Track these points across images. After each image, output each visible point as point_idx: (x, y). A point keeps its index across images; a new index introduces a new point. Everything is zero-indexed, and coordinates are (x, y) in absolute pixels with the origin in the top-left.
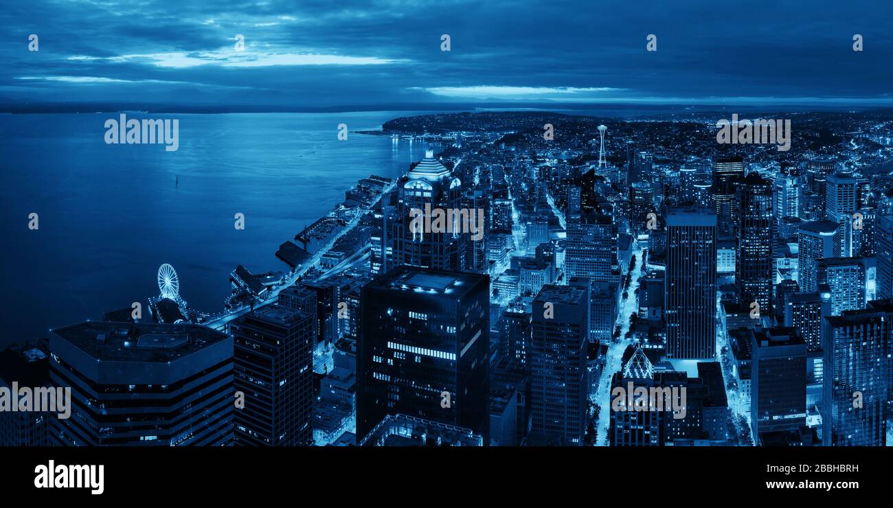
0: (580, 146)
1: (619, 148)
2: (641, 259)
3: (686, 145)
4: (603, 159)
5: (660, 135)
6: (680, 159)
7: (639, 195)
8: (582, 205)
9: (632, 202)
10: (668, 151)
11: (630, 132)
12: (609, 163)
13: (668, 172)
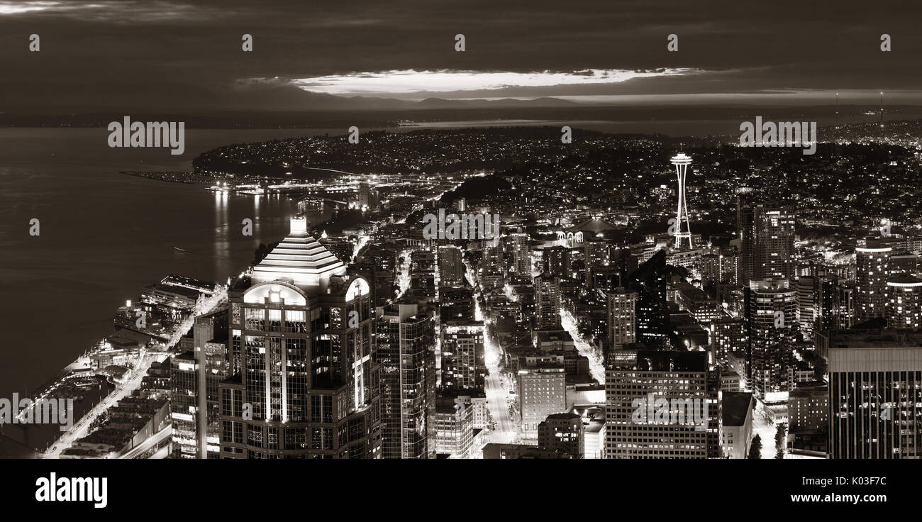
0: (632, 201)
1: (719, 205)
2: (773, 443)
3: (868, 195)
4: (684, 228)
5: (811, 174)
6: (854, 225)
7: (766, 306)
8: (639, 332)
9: (750, 321)
10: (831, 208)
11: (743, 170)
12: (699, 238)
13: (829, 255)
